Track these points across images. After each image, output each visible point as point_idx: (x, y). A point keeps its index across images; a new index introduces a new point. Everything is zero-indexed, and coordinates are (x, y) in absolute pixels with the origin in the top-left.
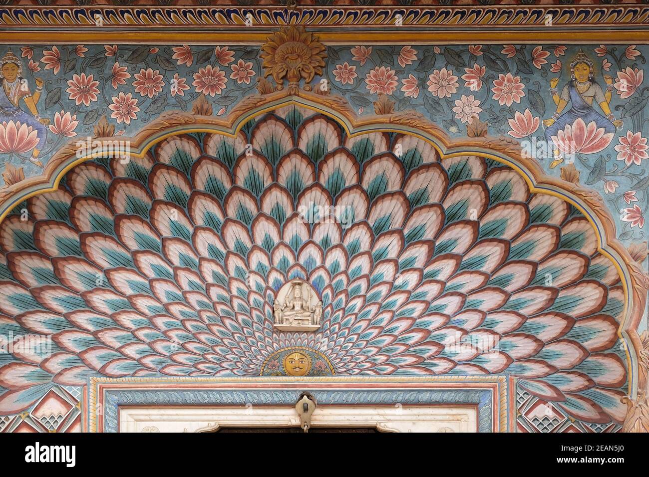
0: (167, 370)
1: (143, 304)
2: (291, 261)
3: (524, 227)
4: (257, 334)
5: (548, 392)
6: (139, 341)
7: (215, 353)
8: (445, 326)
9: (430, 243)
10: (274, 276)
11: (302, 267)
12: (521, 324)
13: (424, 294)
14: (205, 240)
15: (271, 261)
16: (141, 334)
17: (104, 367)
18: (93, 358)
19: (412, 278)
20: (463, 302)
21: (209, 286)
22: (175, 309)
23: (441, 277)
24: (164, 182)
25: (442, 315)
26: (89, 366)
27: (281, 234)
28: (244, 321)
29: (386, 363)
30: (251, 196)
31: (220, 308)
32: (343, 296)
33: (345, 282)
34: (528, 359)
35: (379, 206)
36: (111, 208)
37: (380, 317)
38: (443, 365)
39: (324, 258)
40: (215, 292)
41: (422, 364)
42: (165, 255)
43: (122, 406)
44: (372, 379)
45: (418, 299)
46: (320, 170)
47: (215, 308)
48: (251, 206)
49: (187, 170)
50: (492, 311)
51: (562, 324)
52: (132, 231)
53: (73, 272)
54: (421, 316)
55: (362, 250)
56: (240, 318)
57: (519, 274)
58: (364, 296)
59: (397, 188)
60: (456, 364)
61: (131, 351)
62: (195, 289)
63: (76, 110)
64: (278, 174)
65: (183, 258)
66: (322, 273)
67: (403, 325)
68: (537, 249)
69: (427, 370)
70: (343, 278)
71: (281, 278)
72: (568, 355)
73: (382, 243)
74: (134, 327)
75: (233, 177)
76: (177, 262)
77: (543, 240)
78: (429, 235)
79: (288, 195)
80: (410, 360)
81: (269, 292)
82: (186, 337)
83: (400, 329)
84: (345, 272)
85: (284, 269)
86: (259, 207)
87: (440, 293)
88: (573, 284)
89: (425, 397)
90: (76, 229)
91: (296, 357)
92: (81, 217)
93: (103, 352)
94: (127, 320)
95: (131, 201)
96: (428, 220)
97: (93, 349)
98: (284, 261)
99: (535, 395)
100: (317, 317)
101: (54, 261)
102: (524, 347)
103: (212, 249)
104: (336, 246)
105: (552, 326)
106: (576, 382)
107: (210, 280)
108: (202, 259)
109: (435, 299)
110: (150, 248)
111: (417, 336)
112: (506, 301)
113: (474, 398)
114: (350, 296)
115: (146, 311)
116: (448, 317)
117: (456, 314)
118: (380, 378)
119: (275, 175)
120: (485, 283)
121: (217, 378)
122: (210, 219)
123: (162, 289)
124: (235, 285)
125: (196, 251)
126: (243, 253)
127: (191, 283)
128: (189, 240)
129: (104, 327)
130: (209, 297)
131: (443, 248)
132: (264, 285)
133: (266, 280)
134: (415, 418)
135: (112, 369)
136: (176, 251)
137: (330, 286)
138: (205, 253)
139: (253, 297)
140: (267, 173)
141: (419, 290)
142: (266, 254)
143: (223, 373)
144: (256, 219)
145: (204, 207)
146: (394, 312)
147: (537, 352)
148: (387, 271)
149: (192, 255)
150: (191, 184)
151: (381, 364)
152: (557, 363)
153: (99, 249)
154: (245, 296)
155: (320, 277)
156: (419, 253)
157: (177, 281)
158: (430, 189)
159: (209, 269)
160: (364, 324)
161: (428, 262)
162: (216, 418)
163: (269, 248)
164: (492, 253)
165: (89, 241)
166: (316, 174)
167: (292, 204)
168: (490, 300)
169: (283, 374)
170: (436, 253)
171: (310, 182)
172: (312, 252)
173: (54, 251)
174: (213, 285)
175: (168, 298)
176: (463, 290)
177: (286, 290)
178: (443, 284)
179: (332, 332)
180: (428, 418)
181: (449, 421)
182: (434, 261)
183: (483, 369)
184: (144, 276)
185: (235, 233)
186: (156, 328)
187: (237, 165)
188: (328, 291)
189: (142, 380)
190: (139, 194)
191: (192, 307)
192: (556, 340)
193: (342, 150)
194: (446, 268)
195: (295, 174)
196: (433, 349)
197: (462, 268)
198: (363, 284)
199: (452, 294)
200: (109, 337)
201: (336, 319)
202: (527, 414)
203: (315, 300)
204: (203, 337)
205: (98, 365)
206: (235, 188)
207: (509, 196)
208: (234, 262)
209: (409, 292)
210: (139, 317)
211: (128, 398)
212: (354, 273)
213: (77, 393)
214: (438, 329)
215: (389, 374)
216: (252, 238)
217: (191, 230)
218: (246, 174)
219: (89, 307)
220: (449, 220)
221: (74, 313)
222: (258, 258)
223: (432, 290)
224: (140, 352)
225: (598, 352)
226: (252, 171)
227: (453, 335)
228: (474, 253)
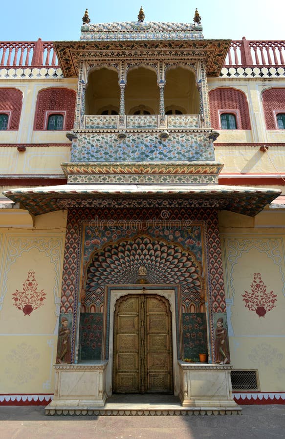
0: (119, 283)
1: (116, 270)
2: (141, 262)
3: (181, 256)
4: (135, 276)
5: (187, 287)
6: (115, 277)
7: (128, 280)
8: (168, 274)
9: (165, 259)
10: (138, 265)
11: (143, 263)
12: (182, 274)
14: (127, 258)
15: (138, 262)
17: (108, 282)
18: (106, 280)
19: (162, 265)
20: (171, 270)
22: (121, 271)
24: (120, 248)
25: (168, 272)
26: (106, 282)
27: (140, 257)
29: (158, 281)
32: (150, 269)
33: (151, 266)
34: (183, 281)
35: (156, 253)
36: (111, 253)
37: (157, 273)
38: (168, 282)
39: (147, 262)
40: (128, 268)
41: (164, 282)
42: (120, 261)
43: (111, 290)
44: (156, 284)
45: (164, 269)
47: (128, 271)
48: (135, 252)
49: (124, 246)
50: (177, 271)
51: (189, 274)
52: (114, 257)
53: (104, 264)
54: (164, 273)
55: (153, 260)
56: (132, 273)
58: (154, 269)
59: (159, 249)
60: (171, 282)
61: (113, 279)
62: (125, 268)
63: (107, 237)
67: (161, 274)
68: (183, 260)
72: (190, 280)
73: (157, 259)
74: (114, 275)
75: (132, 248)
76: (122, 262)
77: (185, 259)
78: (165, 257)
79: (141, 251)
80: (162, 281)
81: (137, 268)
82: (123, 277)
84: (151, 264)
85: (140, 264)
86: (136, 252)
88: (190, 267)
89: (165, 288)
90: (105, 257)
91: (142, 280)
92: (106, 255)
93: (108, 279)
94: (112, 273)
95: (114, 252)
96: (165, 255)
99: (185, 288)
100: (146, 273)
101: (101, 263)
102: (182, 278)
103: (128, 260)
104: (149, 260)
105: (187, 274)
106: (192, 285)
107: (127, 266)
109: (167, 269)
110: (117, 260)
111: (164, 276)
112: (179, 270)
113: (174, 288)
114: (152, 268)
117: (170, 272)
119: (139, 247)
120: (175, 266)
121: (129, 284)
122: (128, 254)
123: (119, 267)
124: (132, 267)
126: (133, 261)
127: (124, 266)
128: (124, 258)
129: (109, 275)
131: (168, 260)
134: (163, 292)
135: (110, 283)
136: (122, 260)
138: (126, 261)
139: (135, 269)
140: (137, 247)
144: (135, 255)
146: (159, 272)
147: (185, 279)
148: (158, 264)
149: (124, 261)
150: (125, 249)
152: (189, 281)
153: (109, 260)
154: (133, 269)
155: (146, 265)
156: (163, 261)
157: (121, 266)
158: (165, 250)
159: (127, 264)
160: (154, 274)
161: (165, 262)
162: (128, 292)
163: (138, 260)
164: (176, 261)
165: (107, 259)
166: (146, 247)
168: (176, 269)
169: (140, 284)
170: (166, 261)
172: (145, 261)
173: (101, 261)
175: (120, 269)
176: (171, 268)
177: (141, 267)
178: (168, 266)
179: (149, 276)
180: (166, 292)
181: (169, 293)
183: (175, 283)
184: (116, 265)
185: (132, 257)
186: (118, 275)
187: (133, 245)
188: (148, 268)
189: (115, 285)
190: (116, 250)
191: (124, 271)
192: (188, 277)
193: (150, 243)
194: (168, 263)
195: (142, 247)
196: (166, 279)
197: (171, 263)
198: (154, 266)
199: (169, 268)
200: (109, 277)
201: (149, 273)
203: (146, 269)
204: (126, 277)
206: (132, 249)
207: (178, 251)
208: (132, 262)
209: (162, 268)
210: (115, 273)
211: (112, 288)
213: (103, 287)
215: (159, 284)
216: (135, 258)
219: (106, 271)
220: (168, 255)
221: (103, 272)
222: (136, 262)
223: (166, 267)
224: (115, 279)
225: (196, 279)
226: (135, 246)
227: (170, 276)
228: (173, 261)
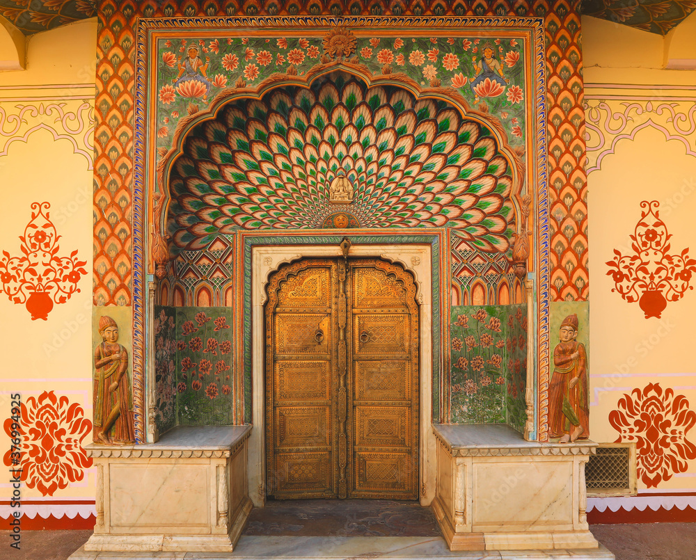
0: (275, 226)
1: (264, 190)
2: (338, 167)
3: (455, 146)
4: (321, 206)
5: (466, 236)
6: (262, 210)
7: (300, 216)
8: (415, 201)
9: (407, 156)
10: (330, 174)
11: (343, 169)
12: (453, 200)
13: (404, 184)
14: (295, 155)
15: (328, 166)
16: (263, 206)
17: (244, 224)
18: (239, 219)
19: (398, 175)
20: (424, 188)
21: (297, 180)
22: (280, 192)
23: (413, 174)
24: (274, 121)
25: (414, 195)
26: (237, 223)
27: (333, 151)
28: (314, 198)
29: (386, 221)
30: (318, 131)
31: (302, 191)
32: (364, 185)
33: (365, 177)
34: (456, 218)
35: (382, 136)
37: (383, 196)
38: (414, 222)
39: (354, 164)
40: (300, 183)
41: (403, 221)
42: (275, 163)
43: (253, 245)
44: (379, 229)
45: (402, 186)
46: (353, 115)
47: (300, 192)
48: (318, 136)
49: (285, 115)
50: (439, 192)
51: (473, 199)
52: (258, 149)
53: (228, 172)
54: (403, 196)
55: (373, 160)
56: (313, 197)
57: (451, 173)
58: (375, 185)
59: (391, 125)
60: (421, 222)
61: (258, 215)
62: (290, 181)
63: (226, 73)
64: (332, 118)
65: (284, 165)
66: (353, 172)
67: (394, 200)
68: (461, 158)
69: (406, 225)
70: (364, 175)
71: (333, 175)
72: (476, 216)
73: (384, 156)
74: (259, 202)
75: (309, 119)
76: (281, 167)
77: (465, 153)
78: (407, 152)
79: (337, 130)
80: (398, 219)
81: (327, 182)
82: (285, 207)
83: (393, 203)
84: (365, 172)
85: (334, 170)
86: (322, 136)
87: (412, 183)
88: (479, 177)
90: (230, 148)
91: (341, 217)
92: (232, 141)
93: (244, 216)
94: (256, 198)
95: (258, 132)
96: (406, 143)
97: (239, 214)
98: (334, 166)
99: (460, 238)
100: (351, 196)
101: (219, 166)
102: (454, 212)
103: (299, 160)
104: (361, 158)
105: (468, 201)
106: (480, 231)
107: (298, 176)
108: (294, 165)
109: (410, 186)
110: (267, 159)
111: (401, 206)
112: (445, 187)
113: (429, 240)
114: (368, 185)
115: (266, 194)
116: (416, 196)
117: (420, 194)
118: (383, 229)
119: (330, 118)
120: (435, 178)
122: (297, 143)
123: (273, 181)
124: (310, 179)
125: (290, 161)
126: (314, 162)
127: (288, 178)
128: (287, 155)
129: (245, 202)
130: (297, 186)
131: (414, 158)
132: (324, 179)
133: (325, 176)
134: (400, 251)
135: (248, 225)
136: (280, 160)
137: (357, 179)
138: (295, 162)
139: (319, 185)
140: (326, 117)
141: (402, 182)
142: (326, 162)
143: (304, 227)
144: (321, 143)
145: (295, 136)
146: (389, 193)
147: (461, 214)
148: (386, 171)
149: (288, 163)
150: (288, 123)
151: (383, 221)
153: (241, 159)
154: (315, 185)
155: (353, 175)
156: (402, 162)
157: (281, 177)
158: (408, 126)
159: (297, 170)
160: (374, 200)
161: (407, 166)
162: (300, 252)
163: (327, 159)
164: (438, 161)
165: (236, 154)
166: (351, 118)
167: (339, 135)
168: (437, 187)
169: (334, 227)
170: (411, 161)
171: (348, 122)
172: (348, 161)
173: (219, 160)
174: (299, 179)
175: (276, 186)
176: (424, 182)
178: (414, 178)
179: (359, 204)
180: (407, 251)
181: (417, 253)
182: (410, 166)
183: (434, 224)
184: (265, 175)
185: (310, 151)
186: (270, 202)
187: (311, 112)
188: (357, 182)
190: (261, 128)
191: (288, 191)
192: (470, 208)
193: (364, 102)
194: (415, 169)
195: (340, 118)
196: (409, 213)
197: (423, 169)
198: (374, 178)
199: (418, 184)
200: (247, 208)
201: (361, 197)
202: (456, 248)
203: (350, 187)
204: (294, 207)
205: (241, 223)
206: (310, 126)
207: (448, 128)
208: (310, 167)
209: (397, 183)
210: (262, 197)
211: (256, 241)
212: (370, 172)
214: (412, 202)
215: (388, 227)
216: (318, 154)
217: (288, 149)
218: (316, 118)
219: (237, 192)
220: (417, 143)
221: (229, 195)
222: (321, 164)
223: (408, 181)
224: (262, 216)
225: (491, 214)
226: (319, 116)
227: (419, 206)
228: (430, 161)
